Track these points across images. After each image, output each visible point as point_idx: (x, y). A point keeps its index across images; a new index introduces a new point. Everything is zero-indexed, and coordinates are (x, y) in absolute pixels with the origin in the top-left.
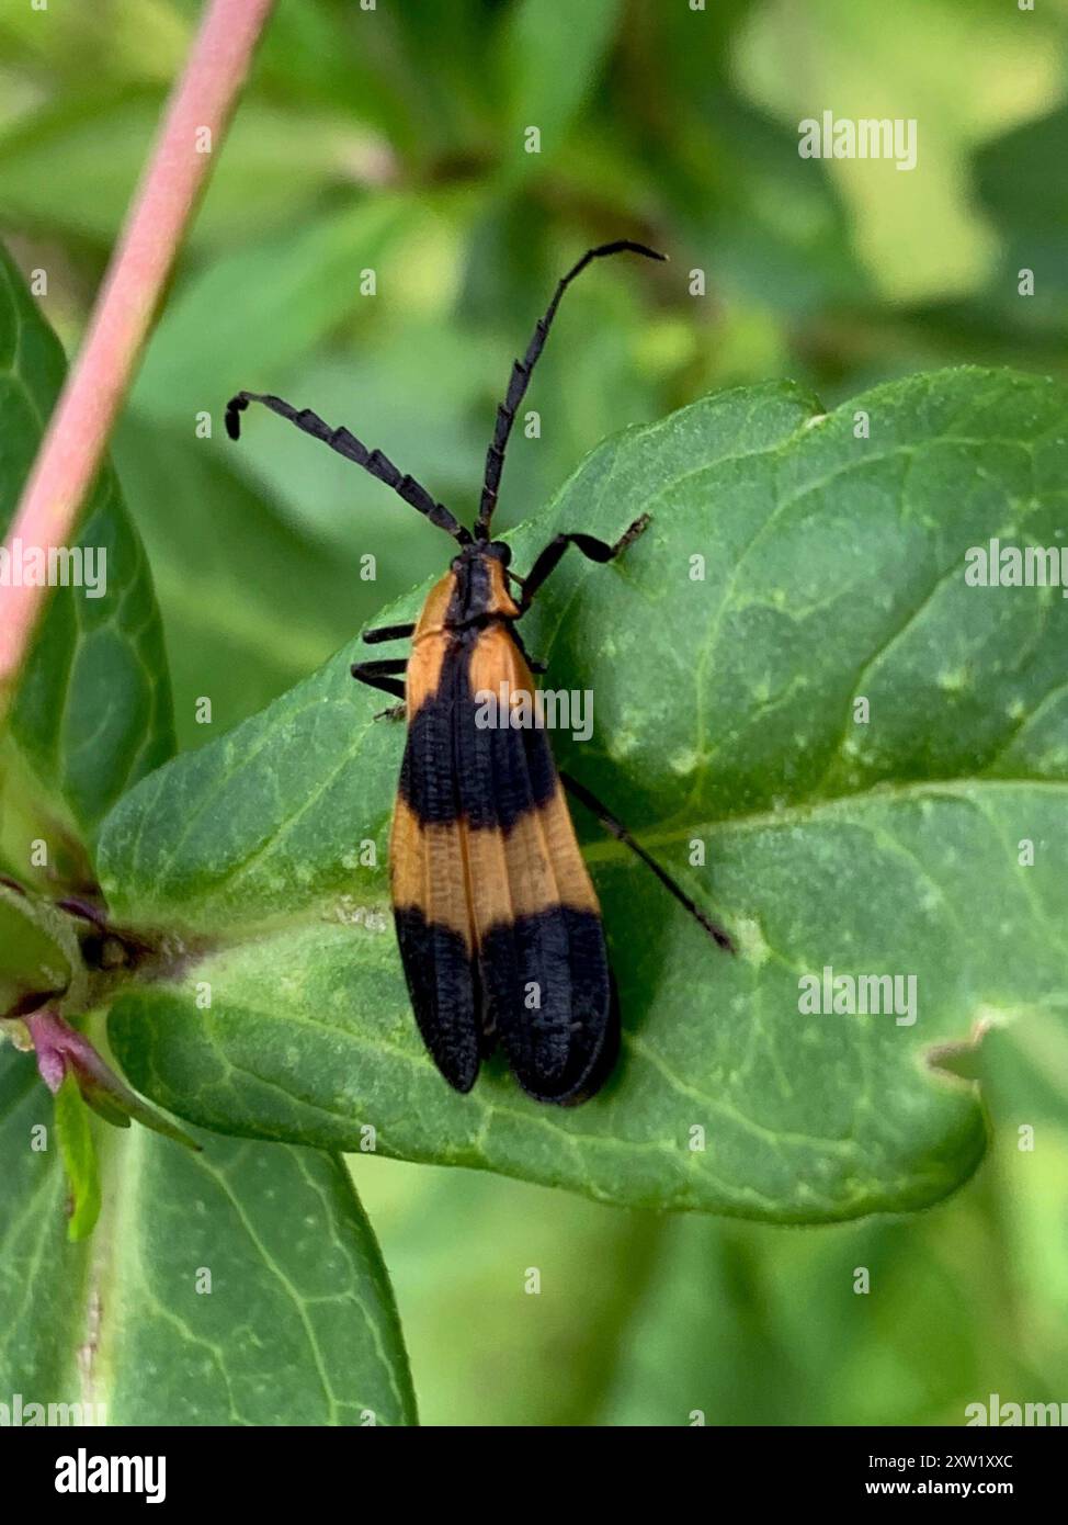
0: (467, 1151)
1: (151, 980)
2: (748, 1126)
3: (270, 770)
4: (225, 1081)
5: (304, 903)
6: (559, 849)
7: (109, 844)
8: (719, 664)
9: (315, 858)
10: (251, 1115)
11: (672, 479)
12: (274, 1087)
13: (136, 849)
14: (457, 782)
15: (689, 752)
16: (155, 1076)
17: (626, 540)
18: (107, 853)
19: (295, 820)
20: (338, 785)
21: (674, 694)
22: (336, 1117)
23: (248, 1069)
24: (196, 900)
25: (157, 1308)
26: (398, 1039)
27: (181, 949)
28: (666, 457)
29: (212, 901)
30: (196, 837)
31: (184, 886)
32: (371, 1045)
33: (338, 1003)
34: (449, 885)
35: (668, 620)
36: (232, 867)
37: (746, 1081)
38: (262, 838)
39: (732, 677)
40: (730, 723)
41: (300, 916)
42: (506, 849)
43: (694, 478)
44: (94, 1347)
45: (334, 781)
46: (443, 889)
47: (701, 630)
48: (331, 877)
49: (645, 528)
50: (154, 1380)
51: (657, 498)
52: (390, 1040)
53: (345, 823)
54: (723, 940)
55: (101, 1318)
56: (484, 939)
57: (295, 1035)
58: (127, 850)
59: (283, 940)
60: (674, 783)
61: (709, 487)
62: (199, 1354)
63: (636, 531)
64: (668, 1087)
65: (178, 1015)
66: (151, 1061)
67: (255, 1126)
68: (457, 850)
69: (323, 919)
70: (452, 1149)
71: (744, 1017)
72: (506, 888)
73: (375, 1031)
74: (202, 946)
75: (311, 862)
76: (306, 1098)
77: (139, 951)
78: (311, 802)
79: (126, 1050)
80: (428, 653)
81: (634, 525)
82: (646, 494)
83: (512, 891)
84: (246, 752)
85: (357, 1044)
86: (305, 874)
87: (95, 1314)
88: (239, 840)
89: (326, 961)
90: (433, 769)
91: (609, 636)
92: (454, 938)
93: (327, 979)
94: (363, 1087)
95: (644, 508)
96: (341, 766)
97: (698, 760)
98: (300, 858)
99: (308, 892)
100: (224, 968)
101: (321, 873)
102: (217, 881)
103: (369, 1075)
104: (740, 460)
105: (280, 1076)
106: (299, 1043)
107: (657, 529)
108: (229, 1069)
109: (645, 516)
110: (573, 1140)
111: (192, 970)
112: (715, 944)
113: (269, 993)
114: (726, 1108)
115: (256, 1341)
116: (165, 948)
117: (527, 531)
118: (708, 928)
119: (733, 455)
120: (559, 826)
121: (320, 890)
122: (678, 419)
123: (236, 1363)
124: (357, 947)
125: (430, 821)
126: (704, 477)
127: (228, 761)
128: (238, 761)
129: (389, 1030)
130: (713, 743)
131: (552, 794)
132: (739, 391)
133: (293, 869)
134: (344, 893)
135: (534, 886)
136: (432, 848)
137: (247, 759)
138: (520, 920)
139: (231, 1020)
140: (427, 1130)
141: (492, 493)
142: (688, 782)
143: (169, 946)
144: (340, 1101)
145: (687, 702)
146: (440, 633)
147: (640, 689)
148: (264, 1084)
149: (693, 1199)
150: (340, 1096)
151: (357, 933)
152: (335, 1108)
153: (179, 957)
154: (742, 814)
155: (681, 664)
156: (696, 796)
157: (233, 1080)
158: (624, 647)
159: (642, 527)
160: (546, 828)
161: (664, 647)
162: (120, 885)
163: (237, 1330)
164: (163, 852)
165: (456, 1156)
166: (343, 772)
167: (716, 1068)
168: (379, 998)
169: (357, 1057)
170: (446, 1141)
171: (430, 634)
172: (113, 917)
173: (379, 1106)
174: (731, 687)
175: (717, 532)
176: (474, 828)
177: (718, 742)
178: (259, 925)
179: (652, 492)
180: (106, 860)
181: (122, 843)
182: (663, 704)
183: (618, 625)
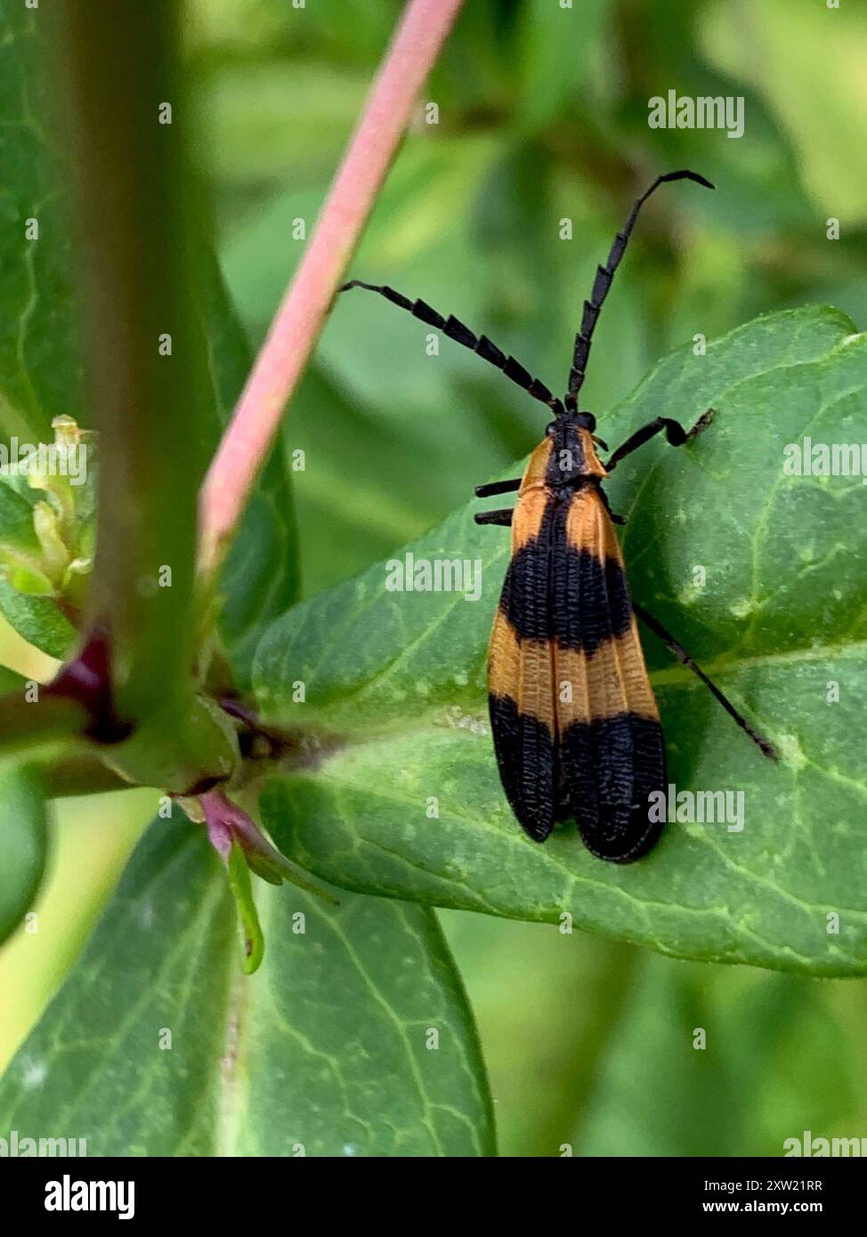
0: (552, 910)
1: (292, 768)
2: (789, 898)
3: (395, 605)
4: (355, 850)
5: (420, 712)
6: (631, 670)
7: (263, 660)
8: (772, 531)
9: (432, 676)
10: (375, 876)
11: (733, 382)
12: (394, 856)
13: (284, 665)
14: (552, 610)
15: (745, 601)
16: (298, 844)
17: (695, 431)
18: (261, 668)
19: (416, 646)
20: (451, 619)
21: (734, 554)
22: (444, 881)
23: (372, 841)
24: (332, 707)
25: (284, 1026)
26: (497, 822)
27: (317, 744)
28: (728, 365)
29: (346, 706)
30: (334, 656)
31: (322, 695)
32: (474, 824)
33: (447, 790)
34: (539, 688)
35: (730, 495)
36: (363, 681)
37: (787, 861)
38: (389, 658)
39: (784, 543)
40: (780, 578)
41: (416, 721)
42: (588, 668)
43: (750, 382)
44: (234, 1056)
45: (449, 616)
46: (534, 690)
47: (756, 504)
48: (445, 692)
49: (711, 421)
50: (281, 1084)
51: (720, 398)
52: (490, 822)
53: (457, 649)
54: (767, 750)
55: (239, 1034)
56: (565, 733)
57: (412, 816)
58: (276, 665)
59: (403, 740)
60: (732, 625)
61: (765, 390)
62: (318, 1064)
63: (704, 423)
64: (723, 865)
65: (314, 798)
66: (295, 833)
67: (378, 887)
68: (547, 661)
69: (435, 724)
70: (541, 909)
71: (785, 813)
72: (586, 697)
73: (477, 814)
74: (334, 743)
75: (429, 679)
76: (421, 866)
77: (281, 745)
78: (430, 631)
79: (275, 823)
80: (532, 505)
81: (703, 418)
82: (711, 394)
83: (591, 700)
84: (375, 591)
85: (464, 824)
86: (423, 688)
87: (234, 1030)
88: (369, 660)
89: (437, 759)
90: (532, 598)
91: (681, 507)
92: (541, 728)
93: (438, 773)
94: (468, 858)
95: (710, 404)
96: (455, 603)
97: (752, 607)
98: (420, 675)
99: (425, 702)
100: (352, 760)
101: (437, 688)
102: (350, 692)
103: (472, 849)
104: (789, 368)
105: (400, 847)
106: (415, 822)
107: (721, 422)
108: (358, 841)
109: (711, 410)
110: (642, 905)
111: (326, 761)
112: (761, 752)
113: (390, 781)
114: (770, 882)
115: (365, 1054)
116: (304, 743)
117: (610, 421)
118: (756, 740)
119: (784, 365)
120: (632, 652)
121: (435, 701)
122: (737, 335)
123: (348, 1072)
124: (463, 748)
125: (526, 637)
126: (760, 381)
127: (361, 597)
128: (368, 598)
129: (489, 814)
130: (765, 594)
131: (628, 628)
132: (788, 313)
133: (413, 684)
134: (454, 704)
135: (609, 697)
136: (527, 658)
137: (377, 596)
138: (597, 721)
139: (360, 803)
140: (520, 894)
141: (580, 372)
142: (743, 624)
143: (308, 742)
144: (449, 868)
145: (744, 562)
146: (542, 488)
147: (707, 550)
148: (384, 852)
149: (740, 954)
150: (448, 864)
151: (462, 736)
152: (444, 874)
153: (314, 751)
154: (784, 650)
155: (741, 530)
156: (748, 636)
157: (362, 850)
158: (694, 516)
159: (708, 420)
160: (621, 654)
161: (727, 515)
162: (271, 693)
163: (349, 1046)
164: (306, 667)
165: (543, 914)
166: (456, 608)
167: (761, 852)
168: (482, 788)
169: (463, 835)
170: (536, 903)
171: (532, 489)
172: (263, 718)
173: (481, 873)
174: (782, 550)
175: (772, 426)
176: (563, 647)
177: (770, 593)
178: (383, 727)
179: (715, 393)
180: (260, 673)
181: (274, 659)
182: (726, 562)
183: (688, 499)
